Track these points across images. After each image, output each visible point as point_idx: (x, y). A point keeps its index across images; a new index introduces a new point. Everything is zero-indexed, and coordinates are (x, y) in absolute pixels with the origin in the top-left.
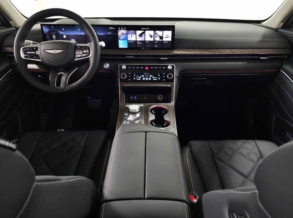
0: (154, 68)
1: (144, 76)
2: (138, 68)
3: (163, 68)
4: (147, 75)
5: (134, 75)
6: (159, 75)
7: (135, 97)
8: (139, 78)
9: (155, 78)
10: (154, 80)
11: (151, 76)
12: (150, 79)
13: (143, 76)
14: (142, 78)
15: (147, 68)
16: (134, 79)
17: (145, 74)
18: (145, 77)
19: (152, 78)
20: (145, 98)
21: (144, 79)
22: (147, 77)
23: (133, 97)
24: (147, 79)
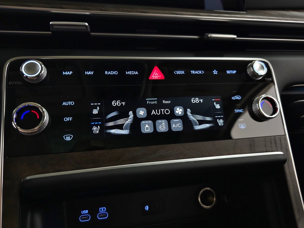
0: (188, 74)
1: (149, 112)
2: (115, 73)
3: (228, 72)
4: (159, 106)
5: (95, 112)
6: (218, 106)
7: (103, 210)
8: (120, 127)
9: (201, 122)
10: (198, 127)
11: (179, 111)
12: (177, 126)
13: (142, 112)
14: (137, 121)
15: (156, 75)
16: (96, 130)
17: (152, 101)
18: (149, 117)
19: (184, 118)
20: (147, 208)
21: (147, 127)
22: (162, 117)
23: (94, 212)
24: (162, 126)
